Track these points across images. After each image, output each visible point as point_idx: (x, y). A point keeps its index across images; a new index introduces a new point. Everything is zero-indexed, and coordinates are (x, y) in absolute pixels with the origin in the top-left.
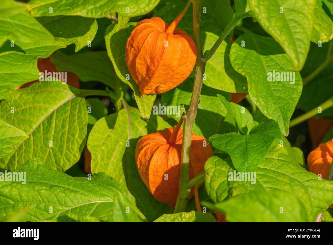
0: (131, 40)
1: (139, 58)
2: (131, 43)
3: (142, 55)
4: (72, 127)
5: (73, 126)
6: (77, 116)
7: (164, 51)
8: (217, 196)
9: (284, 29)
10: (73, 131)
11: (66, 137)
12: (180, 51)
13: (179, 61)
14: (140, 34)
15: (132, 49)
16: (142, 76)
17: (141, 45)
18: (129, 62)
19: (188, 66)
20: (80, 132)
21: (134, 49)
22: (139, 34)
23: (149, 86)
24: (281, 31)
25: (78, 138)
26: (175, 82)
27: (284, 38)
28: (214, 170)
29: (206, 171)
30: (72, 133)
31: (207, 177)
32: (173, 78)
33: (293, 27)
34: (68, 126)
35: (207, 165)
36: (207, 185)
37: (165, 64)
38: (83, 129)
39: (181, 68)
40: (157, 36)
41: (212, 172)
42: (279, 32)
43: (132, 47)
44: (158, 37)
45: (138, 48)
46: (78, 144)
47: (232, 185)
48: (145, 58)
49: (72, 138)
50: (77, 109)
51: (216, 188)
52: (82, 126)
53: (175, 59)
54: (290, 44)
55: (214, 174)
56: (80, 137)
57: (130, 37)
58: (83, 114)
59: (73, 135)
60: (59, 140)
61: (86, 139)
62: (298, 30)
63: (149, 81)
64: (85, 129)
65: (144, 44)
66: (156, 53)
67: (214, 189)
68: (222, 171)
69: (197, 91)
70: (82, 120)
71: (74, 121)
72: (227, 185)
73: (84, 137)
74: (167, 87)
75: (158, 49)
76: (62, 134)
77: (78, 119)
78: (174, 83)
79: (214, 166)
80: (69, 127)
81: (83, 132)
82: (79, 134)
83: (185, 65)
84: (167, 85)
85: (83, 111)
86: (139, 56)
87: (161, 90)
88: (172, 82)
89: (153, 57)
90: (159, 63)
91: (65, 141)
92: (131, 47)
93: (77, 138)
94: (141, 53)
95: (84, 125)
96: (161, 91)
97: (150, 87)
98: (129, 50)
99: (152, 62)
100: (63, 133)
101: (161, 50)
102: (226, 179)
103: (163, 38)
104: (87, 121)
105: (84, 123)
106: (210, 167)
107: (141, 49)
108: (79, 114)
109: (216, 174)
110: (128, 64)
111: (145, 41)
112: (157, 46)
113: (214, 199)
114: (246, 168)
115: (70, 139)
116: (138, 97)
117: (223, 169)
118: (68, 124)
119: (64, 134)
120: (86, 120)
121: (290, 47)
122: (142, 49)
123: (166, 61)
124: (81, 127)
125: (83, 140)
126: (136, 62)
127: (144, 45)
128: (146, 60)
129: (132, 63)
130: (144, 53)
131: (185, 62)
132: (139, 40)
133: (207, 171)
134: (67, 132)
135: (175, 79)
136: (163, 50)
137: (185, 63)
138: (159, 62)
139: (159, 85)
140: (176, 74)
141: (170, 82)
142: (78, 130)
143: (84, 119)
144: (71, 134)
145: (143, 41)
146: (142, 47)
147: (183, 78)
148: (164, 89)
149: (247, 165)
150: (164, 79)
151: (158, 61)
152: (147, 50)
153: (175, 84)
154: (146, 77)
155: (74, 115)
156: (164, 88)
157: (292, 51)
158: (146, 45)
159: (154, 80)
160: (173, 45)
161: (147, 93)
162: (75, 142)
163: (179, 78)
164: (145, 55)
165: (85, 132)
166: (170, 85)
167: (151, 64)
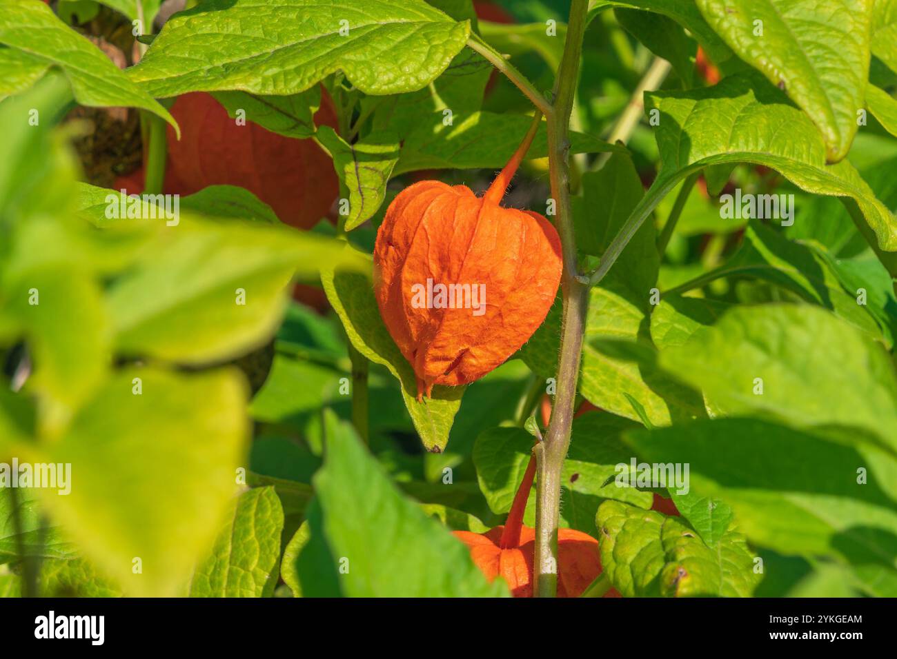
0: (386, 229)
1: (410, 268)
2: (387, 234)
3: (415, 256)
4: (242, 546)
5: (244, 544)
6: (253, 520)
7: (473, 232)
8: (635, 575)
9: (792, 58)
10: (245, 555)
11: (225, 572)
12: (518, 240)
13: (517, 268)
14: (411, 204)
15: (391, 248)
16: (420, 322)
17: (413, 229)
18: (384, 293)
19: (541, 289)
20: (263, 552)
21: (396, 246)
22: (406, 205)
23: (440, 344)
24: (786, 61)
25: (258, 569)
26: (508, 337)
27: (792, 75)
28: (623, 521)
29: (601, 526)
30: (240, 559)
31: (605, 538)
32: (502, 325)
33: (816, 57)
34: (229, 548)
35: (604, 511)
36: (605, 557)
37: (479, 271)
38: (270, 543)
39: (522, 294)
40: (454, 202)
41: (618, 528)
42: (779, 62)
43: (390, 244)
44: (457, 202)
45: (406, 238)
46: (257, 583)
47: (675, 543)
48: (424, 264)
49: (243, 572)
50: (254, 506)
51: (630, 559)
52: (266, 539)
53: (505, 260)
54: (811, 90)
55: (623, 529)
56: (261, 565)
57: (384, 222)
58: (269, 513)
59: (245, 564)
60: (209, 585)
61: (278, 566)
62: (829, 65)
63: (437, 327)
64: (276, 543)
65: (421, 223)
66: (452, 241)
67: (625, 563)
68: (646, 522)
69: (570, 369)
70: (267, 526)
71: (246, 532)
72: (661, 548)
73: (274, 561)
74: (488, 354)
75: (457, 230)
76: (215, 569)
77: (255, 526)
78: (506, 341)
79: (621, 513)
80: (234, 548)
81: (271, 551)
82: (260, 558)
83: (534, 285)
84: (487, 350)
85: (269, 506)
86: (408, 260)
87: (472, 365)
88: (500, 337)
89: (446, 253)
90: (462, 265)
91: (225, 584)
92: (386, 246)
93: (254, 569)
94: (413, 250)
95: (274, 535)
96: (474, 369)
97: (442, 347)
98: (383, 257)
99: (443, 269)
100: (218, 566)
101: (466, 232)
102: (658, 537)
103: (471, 203)
104: (279, 526)
105: (274, 529)
106: (611, 516)
107: (413, 238)
108: (260, 515)
109: (628, 528)
110: (382, 297)
111: (423, 215)
112: (455, 221)
113: (628, 587)
114: (710, 513)
115: (237, 573)
116: (413, 399)
117: (647, 519)
118: (230, 543)
119: (220, 566)
120: (277, 525)
121: (812, 97)
122: (417, 240)
123: (481, 263)
124: (264, 540)
125: (270, 570)
126: (403, 279)
127: (420, 227)
128: (428, 267)
129: (390, 289)
130: (422, 249)
131: (532, 275)
132: (408, 219)
133: (603, 526)
134: (228, 561)
135: (509, 328)
136: (472, 230)
137: (534, 280)
138: (463, 262)
139: (467, 346)
140: (511, 311)
141: (496, 337)
142: (258, 549)
143: (272, 522)
144: (238, 563)
145: (419, 218)
146: (415, 234)
147: (530, 325)
148: (481, 361)
149: (713, 505)
150: (477, 326)
151: (459, 260)
152: (429, 237)
153: (510, 346)
154: (430, 320)
155: (247, 520)
156: (481, 358)
157: (817, 107)
158: (426, 227)
159: (452, 322)
160: (497, 222)
161: (435, 371)
162: (251, 580)
163: (519, 326)
164: (426, 253)
165: (274, 549)
166: (495, 349)
167: (442, 275)
